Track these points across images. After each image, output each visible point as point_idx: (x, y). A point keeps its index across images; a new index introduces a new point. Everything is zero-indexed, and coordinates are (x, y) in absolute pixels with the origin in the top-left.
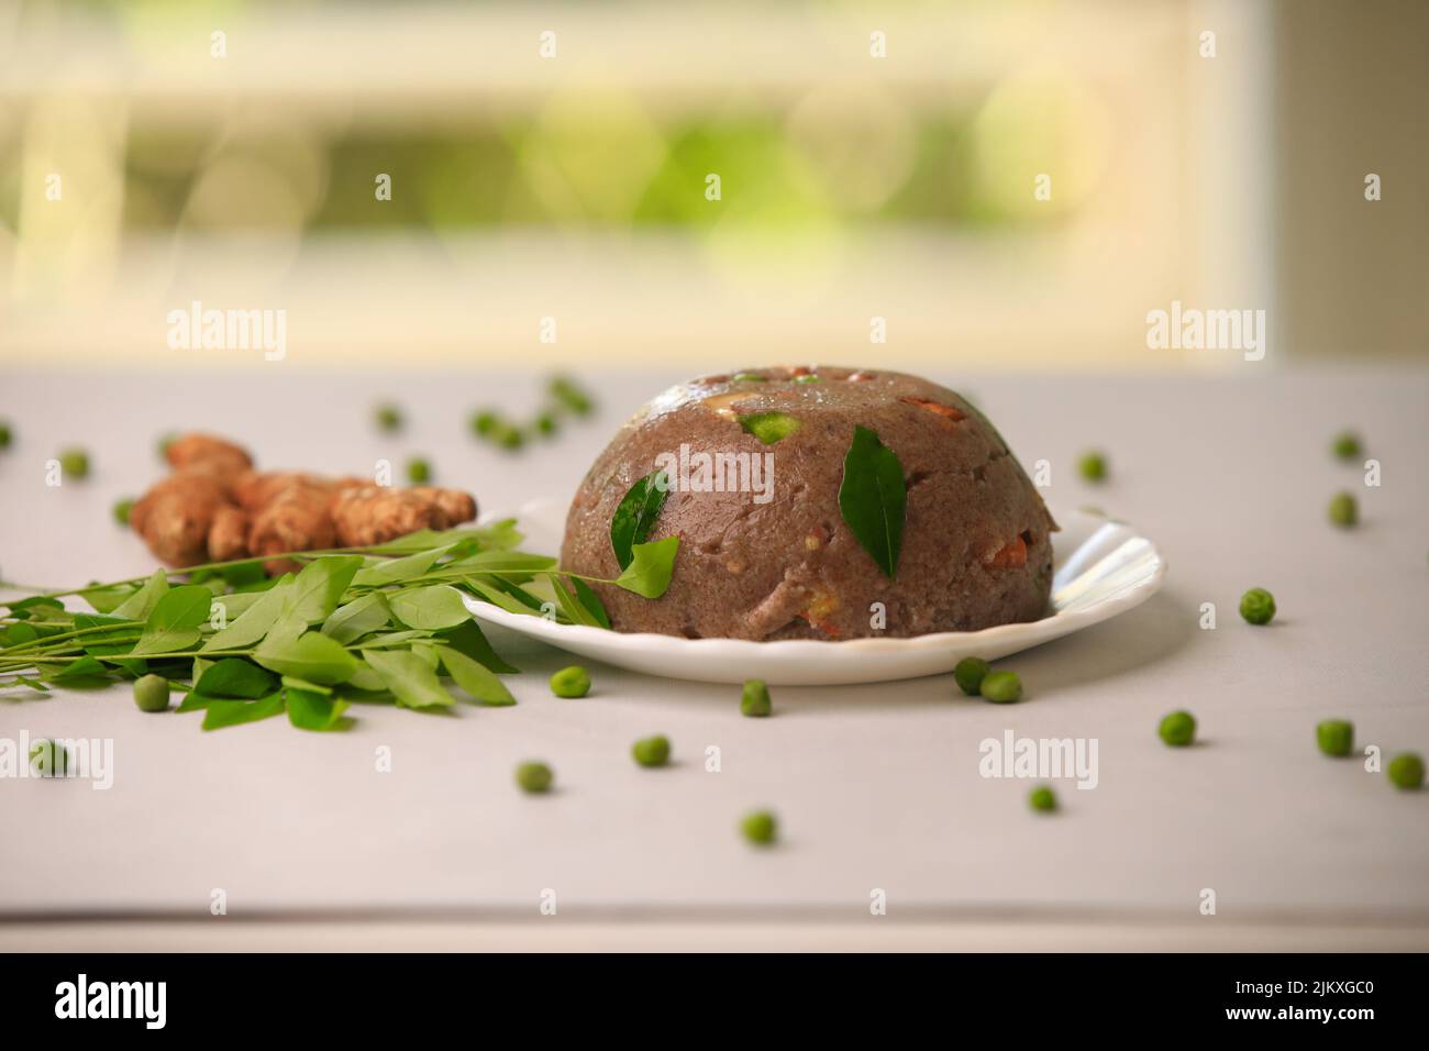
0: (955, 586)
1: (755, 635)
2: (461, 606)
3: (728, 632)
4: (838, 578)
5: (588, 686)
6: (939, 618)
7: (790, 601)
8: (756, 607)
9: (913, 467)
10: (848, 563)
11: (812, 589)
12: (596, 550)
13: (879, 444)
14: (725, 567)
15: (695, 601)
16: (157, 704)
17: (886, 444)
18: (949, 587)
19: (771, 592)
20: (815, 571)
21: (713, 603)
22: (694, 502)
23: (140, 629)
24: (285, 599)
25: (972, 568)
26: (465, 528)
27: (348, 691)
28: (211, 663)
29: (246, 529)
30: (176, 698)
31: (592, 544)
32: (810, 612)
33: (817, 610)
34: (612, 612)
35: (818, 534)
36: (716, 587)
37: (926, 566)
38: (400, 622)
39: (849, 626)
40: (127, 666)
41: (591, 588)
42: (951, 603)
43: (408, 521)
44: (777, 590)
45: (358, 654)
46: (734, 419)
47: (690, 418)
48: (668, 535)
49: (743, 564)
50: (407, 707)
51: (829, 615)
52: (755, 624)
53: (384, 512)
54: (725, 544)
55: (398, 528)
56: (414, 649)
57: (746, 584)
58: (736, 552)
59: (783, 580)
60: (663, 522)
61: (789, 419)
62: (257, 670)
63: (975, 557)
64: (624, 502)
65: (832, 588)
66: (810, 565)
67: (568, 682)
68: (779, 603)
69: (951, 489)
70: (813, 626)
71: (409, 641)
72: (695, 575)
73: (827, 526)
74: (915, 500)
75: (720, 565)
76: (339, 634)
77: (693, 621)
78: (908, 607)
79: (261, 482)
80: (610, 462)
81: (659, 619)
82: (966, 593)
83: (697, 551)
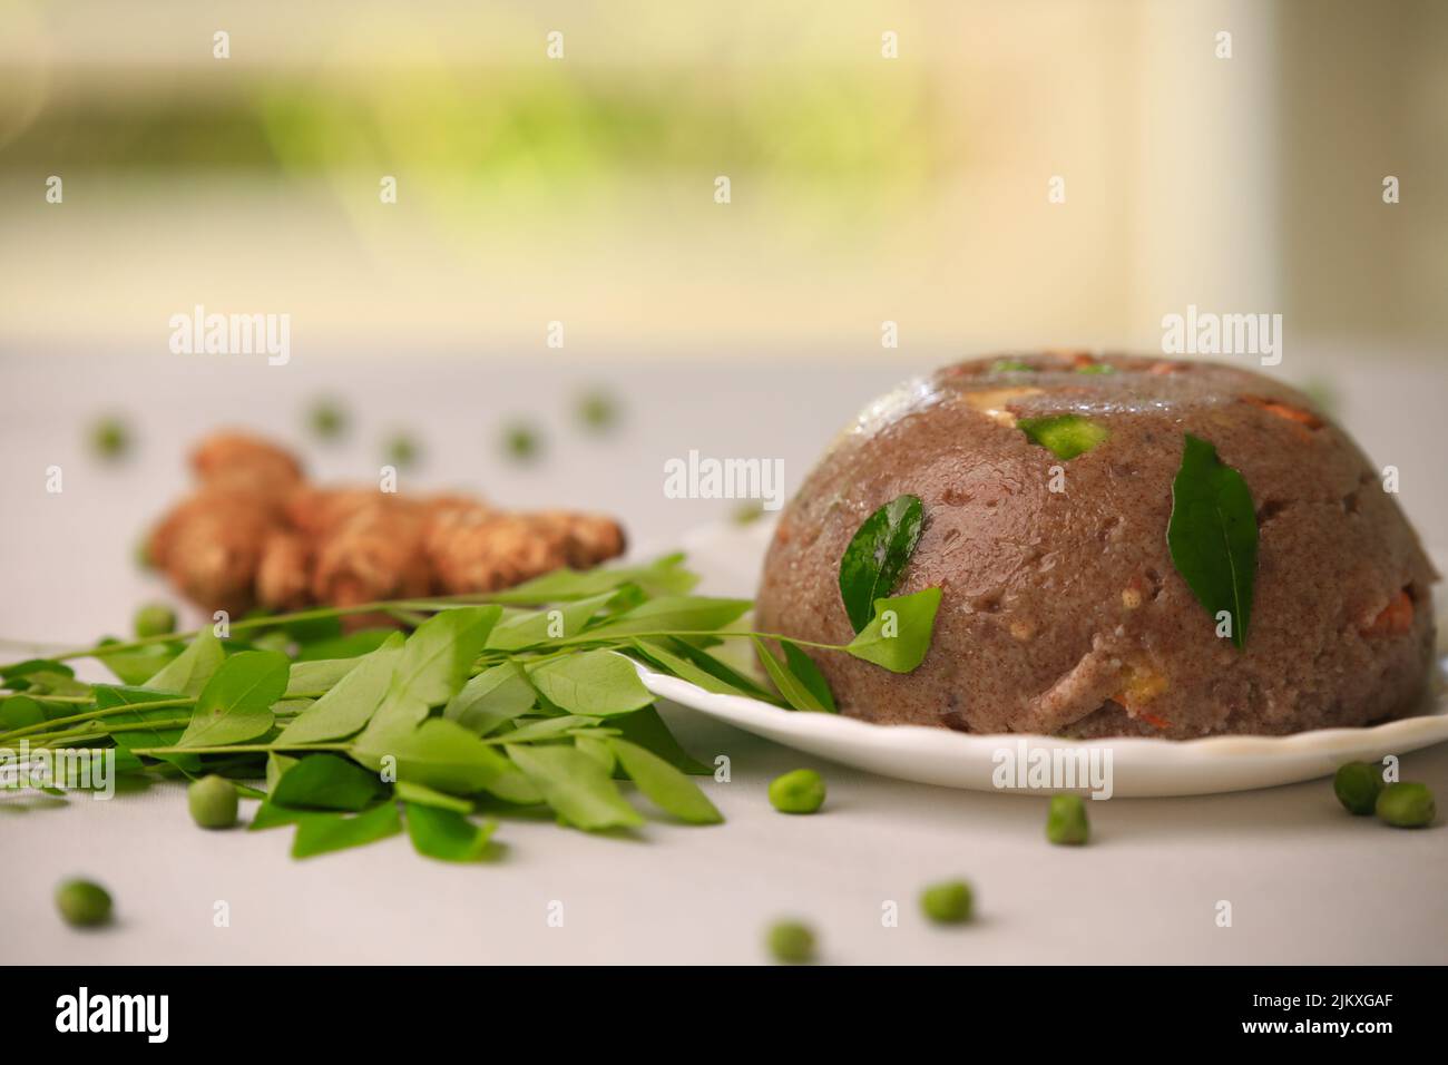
0: (1324, 659)
1: (1048, 726)
2: (636, 682)
3: (1010, 723)
4: (1167, 649)
5: (821, 798)
6: (1302, 704)
7: (1100, 679)
8: (1051, 686)
9: (1265, 493)
10: (1180, 627)
11: (1130, 664)
12: (817, 604)
13: (1217, 461)
14: (1008, 631)
15: (964, 678)
16: (222, 819)
17: (1228, 460)
18: (1316, 662)
19: (1072, 668)
20: (1136, 638)
21: (990, 680)
22: (962, 539)
23: (188, 709)
24: (395, 672)
25: (1346, 635)
26: (613, 567)
27: (489, 802)
28: (293, 762)
29: (309, 563)
30: (248, 809)
31: (809, 595)
32: (1127, 694)
33: (1137, 693)
34: (839, 690)
35: (1139, 586)
36: (993, 658)
37: (1286, 633)
38: (550, 702)
39: (1181, 716)
40: (172, 761)
41: (809, 654)
42: (1318, 683)
43: (538, 557)
44: (1079, 666)
45: (500, 749)
46: (1013, 425)
47: (950, 423)
48: (925, 586)
49: (1034, 627)
50: (571, 825)
51: (1153, 699)
52: (1049, 711)
53: (503, 544)
54: (1009, 598)
55: (526, 567)
56: (580, 744)
57: (1037, 655)
58: (1026, 610)
59: (1090, 649)
60: (917, 566)
61: (1091, 425)
62: (356, 770)
63: (1349, 620)
64: (857, 537)
65: (1158, 661)
66: (1128, 629)
67: (795, 792)
68: (1085, 682)
69: (1317, 524)
70: (1132, 715)
71: (570, 732)
72: (963, 641)
73: (1152, 576)
74: (1271, 539)
75: (1001, 629)
76: (470, 720)
77: (960, 705)
78: (1262, 690)
79: (323, 499)
80: (833, 479)
81: (910, 702)
82: (1339, 670)
83: (967, 609)
